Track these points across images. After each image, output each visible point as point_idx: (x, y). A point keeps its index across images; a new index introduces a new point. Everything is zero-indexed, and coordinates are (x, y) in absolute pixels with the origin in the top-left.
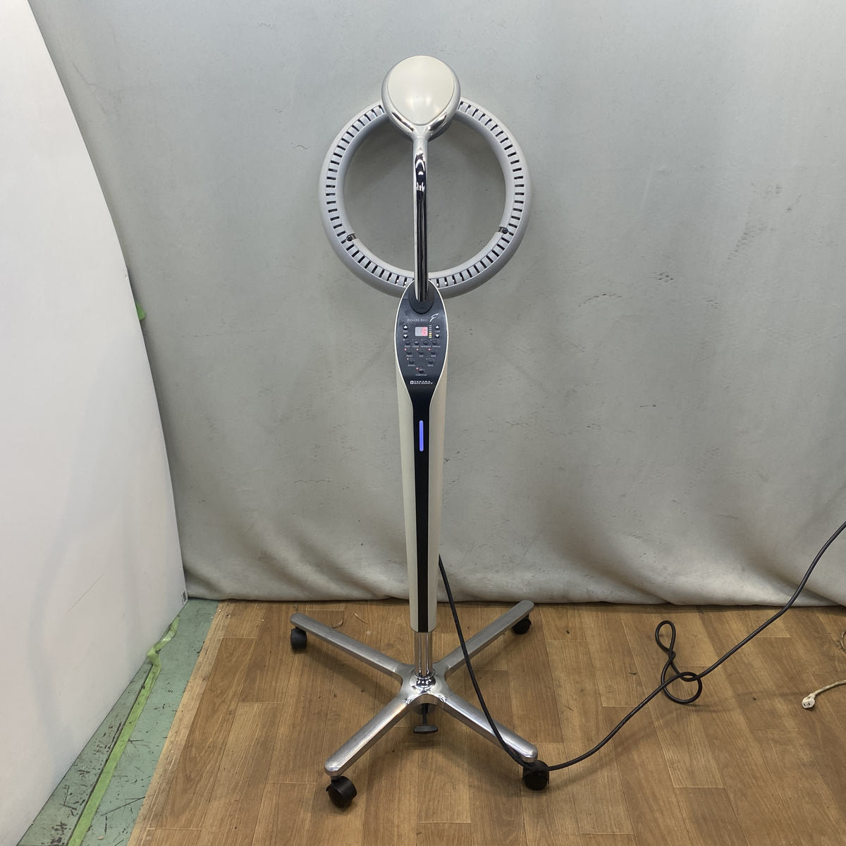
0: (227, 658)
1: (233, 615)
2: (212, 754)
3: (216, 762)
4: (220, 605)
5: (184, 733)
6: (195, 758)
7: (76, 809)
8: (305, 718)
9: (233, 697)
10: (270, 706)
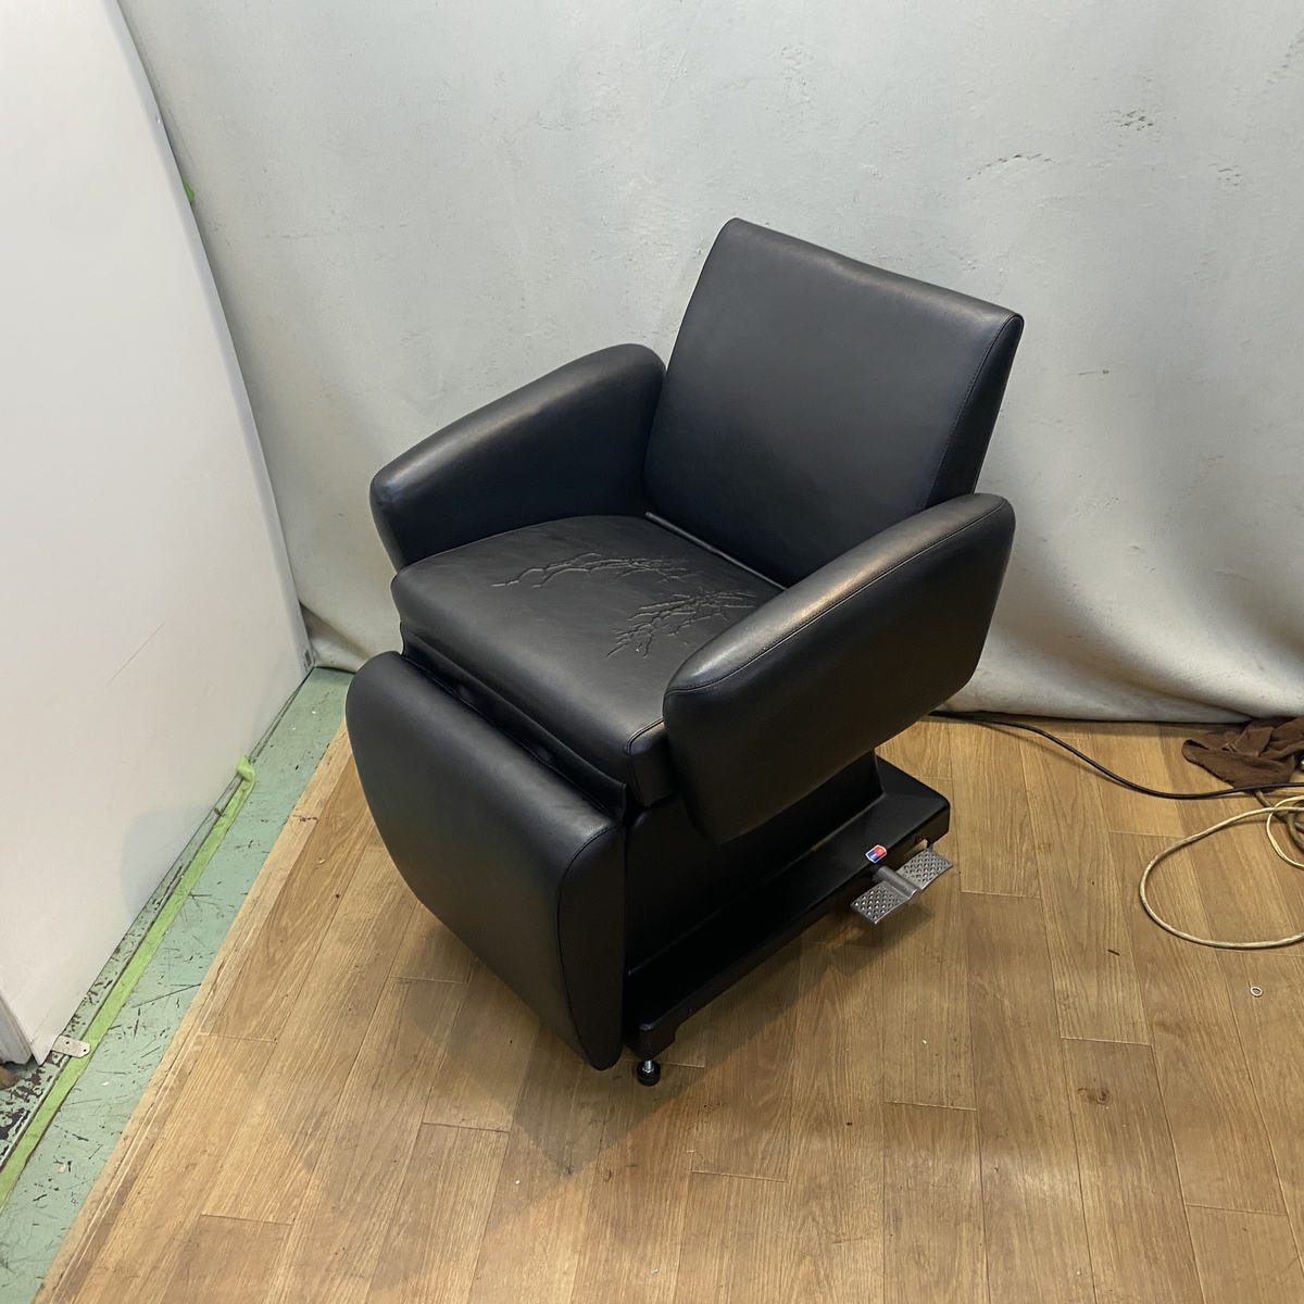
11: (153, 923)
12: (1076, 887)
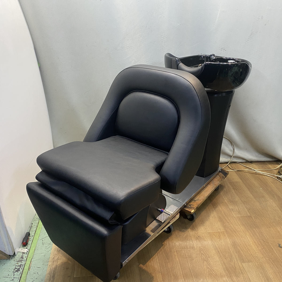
7: (30, 239)
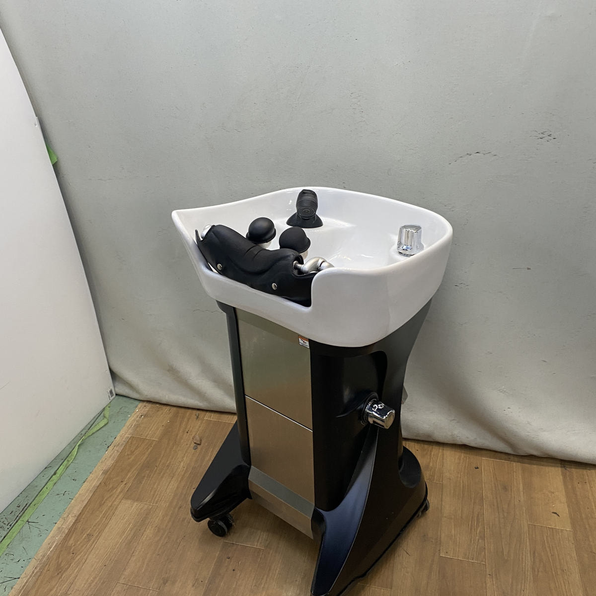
0: (128, 455)
1: (146, 416)
2: (85, 546)
3: (85, 555)
4: (140, 405)
5: (71, 520)
6: (71, 547)
8: (170, 523)
9: (120, 493)
10: (146, 506)
11: (4, 537)
12: (506, 558)
